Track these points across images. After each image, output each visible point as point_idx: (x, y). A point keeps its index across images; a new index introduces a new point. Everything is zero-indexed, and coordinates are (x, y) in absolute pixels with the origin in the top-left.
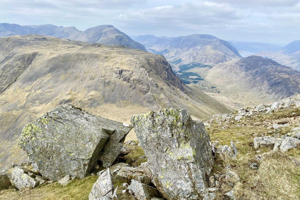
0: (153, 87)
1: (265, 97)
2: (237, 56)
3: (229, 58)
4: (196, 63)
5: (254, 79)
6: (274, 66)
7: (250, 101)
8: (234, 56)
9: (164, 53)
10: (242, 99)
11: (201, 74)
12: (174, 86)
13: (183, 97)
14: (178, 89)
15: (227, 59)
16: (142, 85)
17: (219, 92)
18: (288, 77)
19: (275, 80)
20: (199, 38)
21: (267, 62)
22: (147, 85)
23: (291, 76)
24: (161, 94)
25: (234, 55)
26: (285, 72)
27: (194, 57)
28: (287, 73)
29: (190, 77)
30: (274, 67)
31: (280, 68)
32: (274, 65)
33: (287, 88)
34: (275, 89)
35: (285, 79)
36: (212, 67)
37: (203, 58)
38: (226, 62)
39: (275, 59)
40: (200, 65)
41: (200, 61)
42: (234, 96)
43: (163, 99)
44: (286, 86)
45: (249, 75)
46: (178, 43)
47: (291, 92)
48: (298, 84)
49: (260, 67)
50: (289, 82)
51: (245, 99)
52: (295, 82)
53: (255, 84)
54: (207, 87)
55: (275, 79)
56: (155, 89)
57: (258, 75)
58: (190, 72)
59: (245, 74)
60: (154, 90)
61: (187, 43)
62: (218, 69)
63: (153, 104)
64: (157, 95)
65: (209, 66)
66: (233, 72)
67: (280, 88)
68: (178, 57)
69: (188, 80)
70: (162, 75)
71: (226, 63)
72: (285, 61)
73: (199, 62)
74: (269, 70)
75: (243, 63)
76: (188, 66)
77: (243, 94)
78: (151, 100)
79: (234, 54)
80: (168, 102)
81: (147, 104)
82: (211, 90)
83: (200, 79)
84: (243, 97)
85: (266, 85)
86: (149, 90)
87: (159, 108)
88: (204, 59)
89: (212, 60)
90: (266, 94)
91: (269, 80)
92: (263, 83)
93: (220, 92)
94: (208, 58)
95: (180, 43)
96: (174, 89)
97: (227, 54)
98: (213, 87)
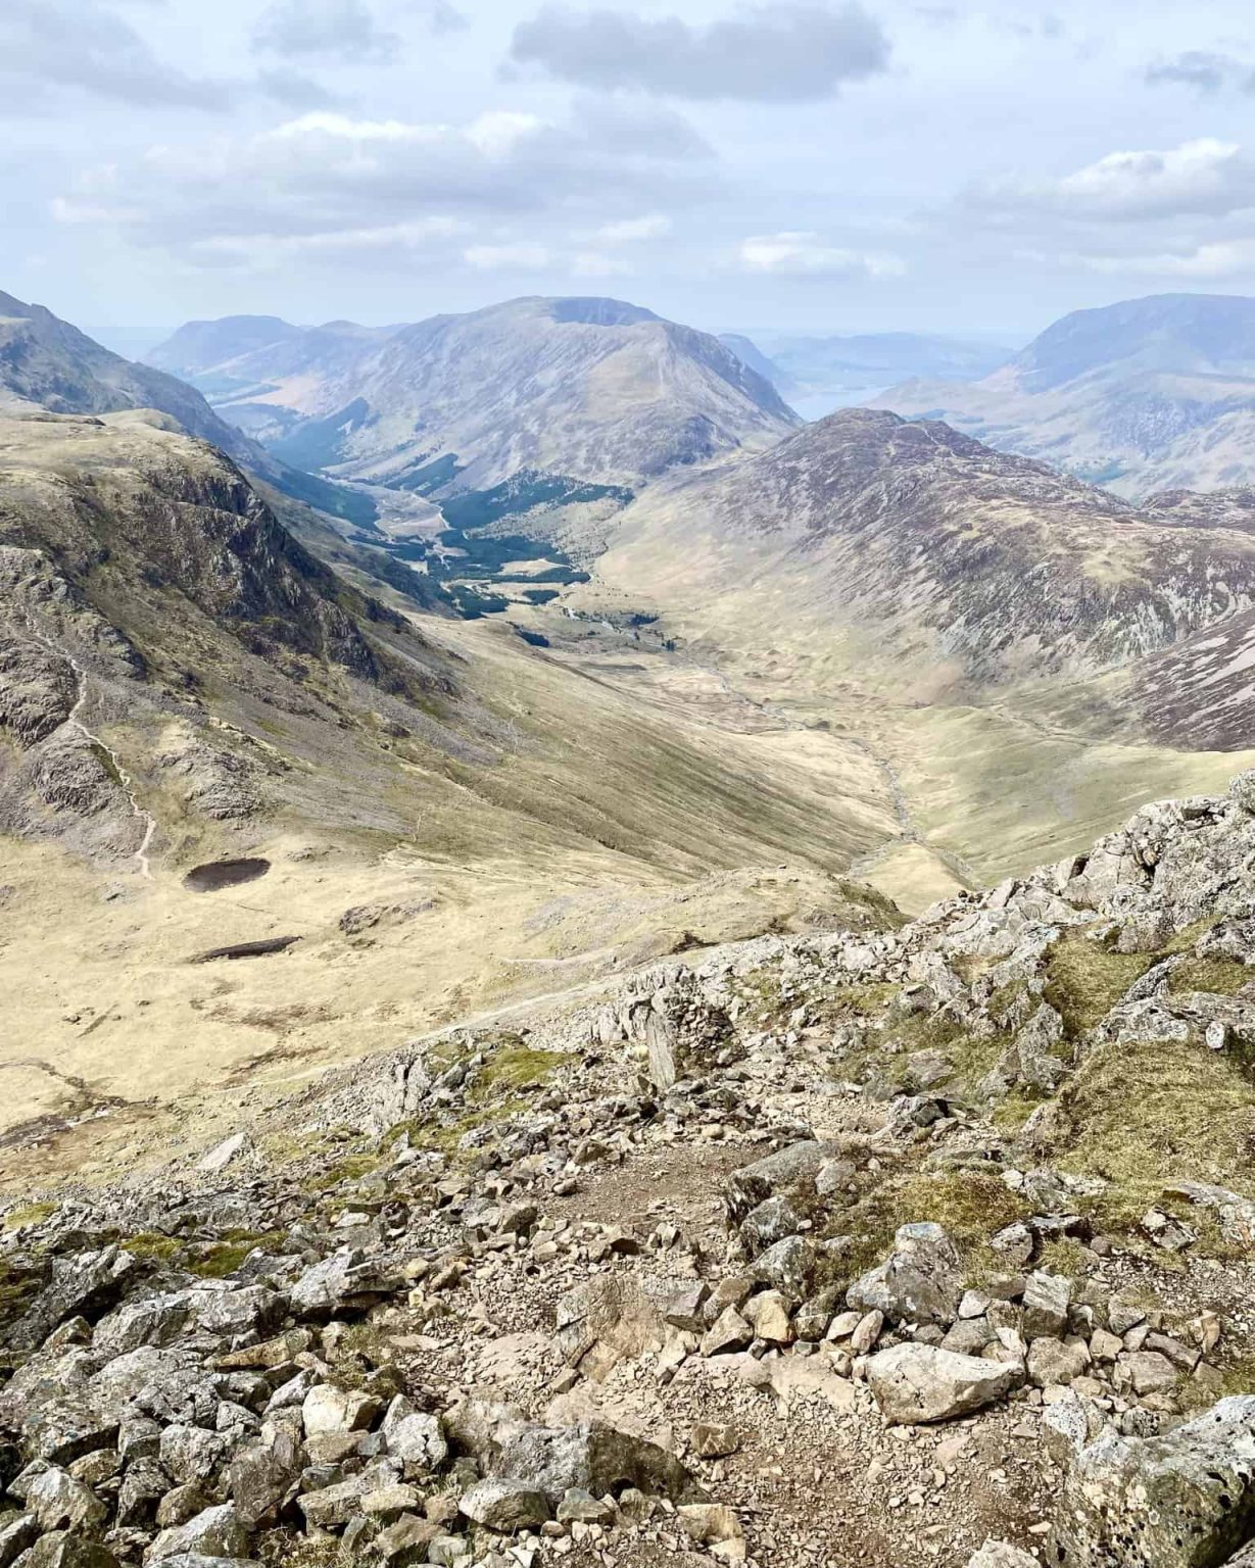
0: (104, 684)
1: (916, 646)
2: (770, 417)
3: (722, 434)
4: (540, 478)
5: (861, 546)
6: (958, 463)
7: (840, 682)
8: (754, 422)
9: (348, 426)
10: (796, 674)
11: (572, 542)
12: (300, 651)
13: (368, 719)
14: (332, 668)
15: (714, 438)
16: (12, 672)
17: (670, 646)
18: (1028, 519)
19: (965, 542)
20: (548, 324)
21: (927, 440)
22: (49, 669)
23: (1041, 512)
24: (166, 722)
25: (752, 414)
26: (1013, 493)
27: (529, 441)
28: (1025, 498)
29: (510, 568)
30: (960, 470)
31: (989, 472)
32: (961, 453)
33: (1028, 584)
34: (967, 596)
35: (1012, 536)
36: (629, 498)
37: (577, 445)
38: (710, 457)
39: (982, 420)
40: (563, 489)
41: (563, 466)
42: (757, 659)
43: (176, 761)
44: (1022, 574)
45: (830, 526)
46: (429, 357)
47: (1046, 605)
48: (1081, 556)
49: (887, 477)
50: (1035, 546)
51: (812, 672)
52: (1064, 544)
53: (863, 575)
54: (605, 624)
55: (966, 535)
56: (122, 692)
57: (879, 523)
58: (507, 534)
59: (810, 525)
60: (109, 700)
61: (484, 357)
62: (664, 504)
63: (95, 811)
64: (135, 737)
65: (616, 491)
66: (747, 515)
67: (992, 588)
68: (434, 450)
69: (494, 588)
70: (203, 584)
71: (709, 467)
72: (1025, 428)
73: (555, 473)
74: (936, 485)
75: (799, 458)
76: (495, 500)
77: (804, 645)
78: (78, 779)
79: (756, 409)
80: (210, 781)
81: (48, 814)
82: (629, 634)
83: (566, 576)
84: (803, 657)
85: (922, 574)
86: (66, 706)
87: (142, 837)
88: (583, 453)
89: (629, 452)
90: (923, 629)
91: (936, 546)
92: (905, 567)
93: (678, 643)
94: (607, 443)
95: (437, 360)
96: (300, 673)
97: (714, 411)
98: (639, 620)
